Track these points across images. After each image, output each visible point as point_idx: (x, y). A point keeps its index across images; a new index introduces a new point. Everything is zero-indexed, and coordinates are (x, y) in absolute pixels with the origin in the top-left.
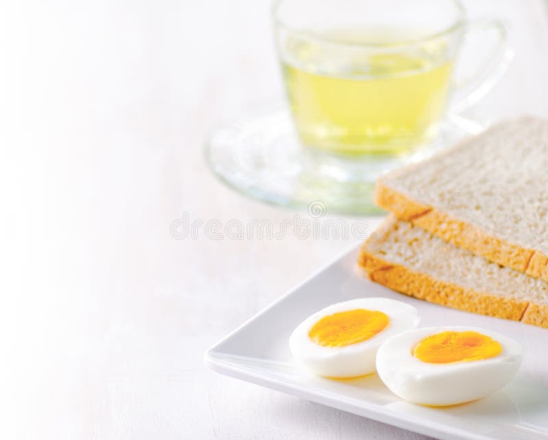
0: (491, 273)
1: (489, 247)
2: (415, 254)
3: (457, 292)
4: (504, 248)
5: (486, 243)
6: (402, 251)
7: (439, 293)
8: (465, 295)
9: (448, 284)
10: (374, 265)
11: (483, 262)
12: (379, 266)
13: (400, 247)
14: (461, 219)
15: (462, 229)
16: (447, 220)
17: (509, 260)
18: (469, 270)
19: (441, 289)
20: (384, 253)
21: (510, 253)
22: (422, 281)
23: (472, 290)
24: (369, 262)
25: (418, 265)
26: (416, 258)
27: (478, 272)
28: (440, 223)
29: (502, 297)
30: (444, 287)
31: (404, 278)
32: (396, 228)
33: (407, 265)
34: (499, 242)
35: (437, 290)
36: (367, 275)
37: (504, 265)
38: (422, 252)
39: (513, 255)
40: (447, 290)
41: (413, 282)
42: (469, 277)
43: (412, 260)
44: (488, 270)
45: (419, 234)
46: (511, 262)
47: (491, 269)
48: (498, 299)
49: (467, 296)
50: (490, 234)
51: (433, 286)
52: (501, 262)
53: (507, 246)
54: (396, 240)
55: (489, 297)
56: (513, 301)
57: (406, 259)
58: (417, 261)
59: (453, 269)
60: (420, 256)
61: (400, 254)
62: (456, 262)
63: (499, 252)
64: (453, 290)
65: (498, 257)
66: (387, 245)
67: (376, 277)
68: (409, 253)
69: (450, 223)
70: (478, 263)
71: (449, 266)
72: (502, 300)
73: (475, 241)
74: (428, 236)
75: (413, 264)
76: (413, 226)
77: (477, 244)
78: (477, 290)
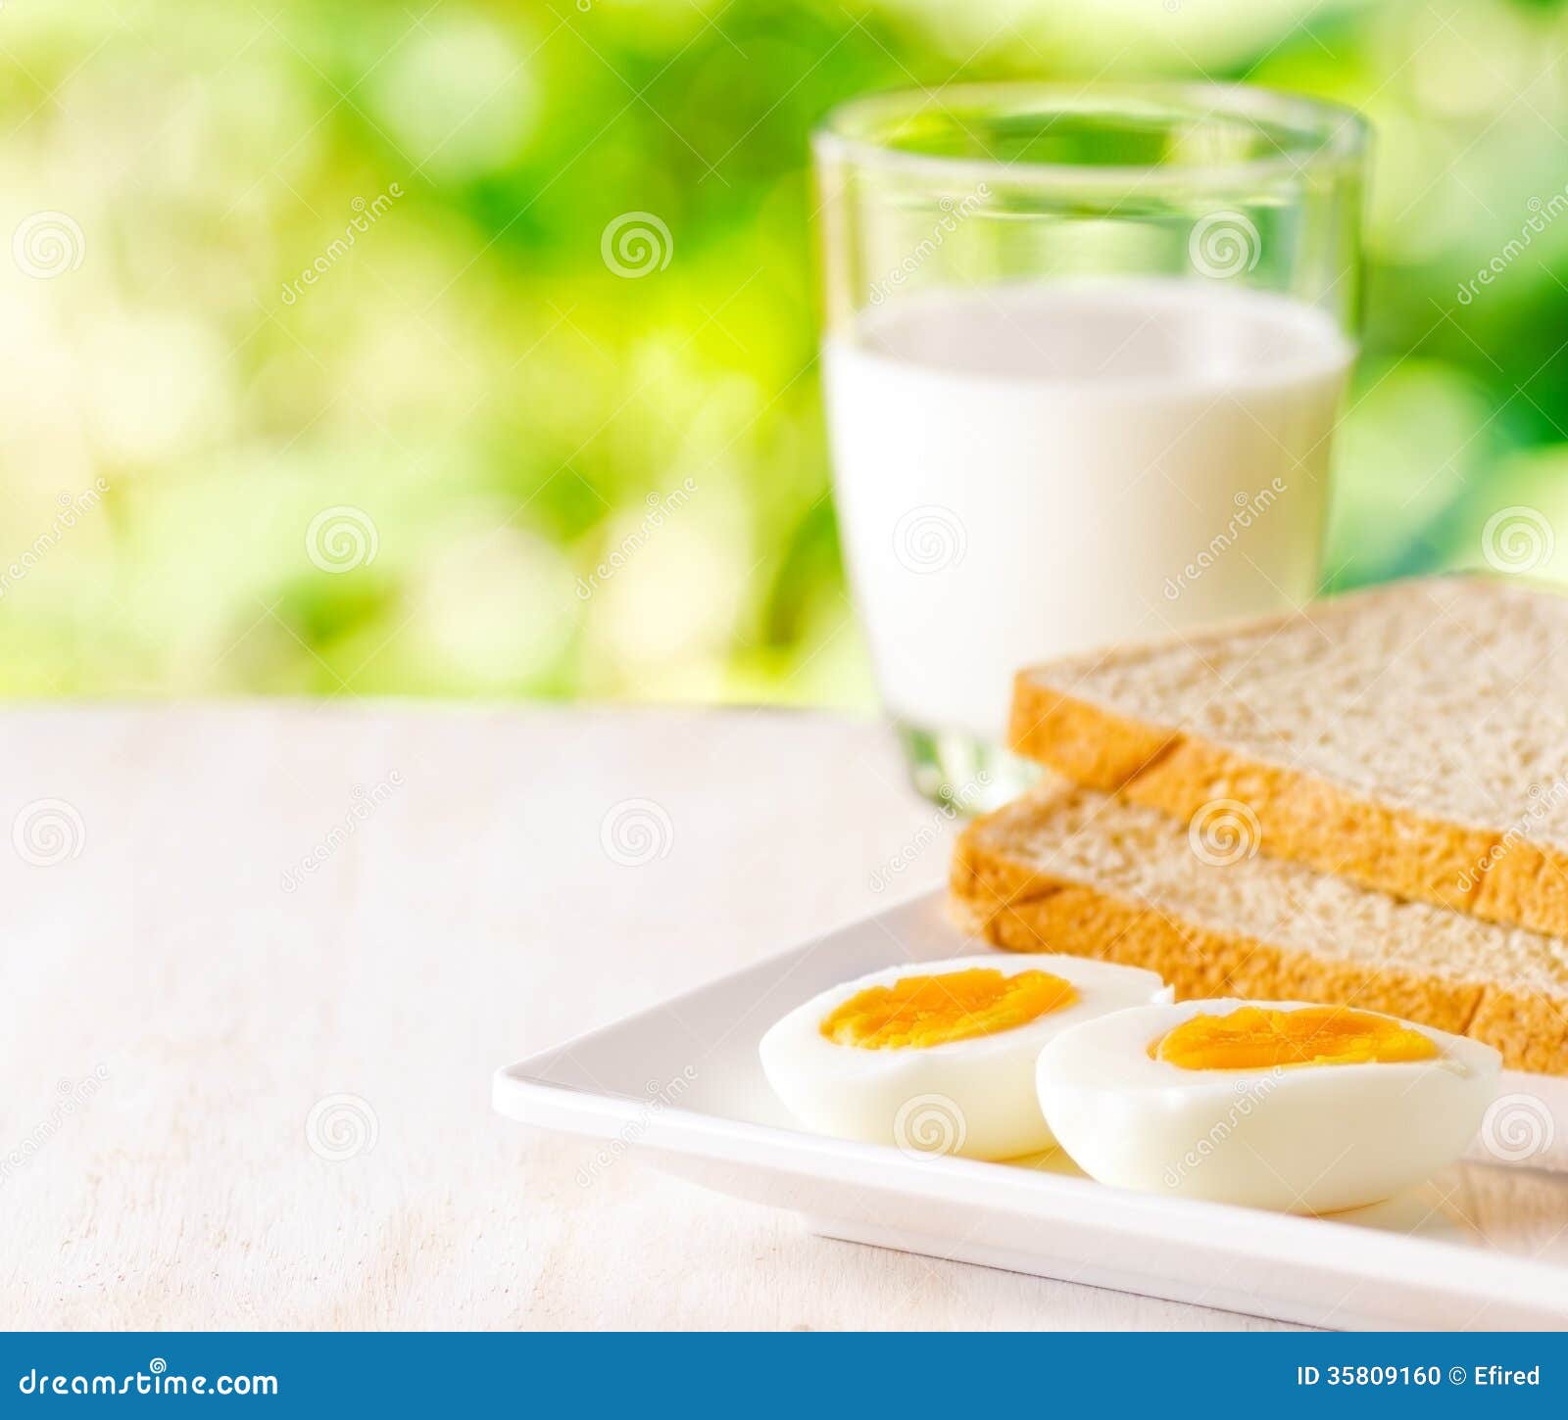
0: (1368, 916)
1: (1360, 838)
2: (1129, 863)
3: (1259, 965)
4: (1405, 835)
5: (1350, 826)
6: (1092, 854)
7: (1202, 970)
8: (1283, 973)
9: (1230, 938)
10: (1002, 889)
11: (1346, 890)
12: (1017, 892)
13: (1085, 845)
14: (1272, 763)
15: (1274, 795)
16: (1230, 767)
17: (1421, 875)
18: (1298, 909)
19: (1208, 958)
20: (1033, 855)
21: (1424, 850)
22: (1152, 932)
23: (1305, 955)
24: (985, 879)
25: (1140, 890)
26: (1132, 875)
27: (1325, 912)
28: (1209, 782)
29: (1400, 975)
30: (1221, 949)
31: (1094, 926)
32: (1074, 803)
33: (1103, 887)
34: (1388, 816)
35: (1196, 961)
36: (978, 924)
37: (1409, 894)
38: (1153, 861)
39: (1434, 855)
40: (1229, 959)
41: (1122, 938)
42: (1299, 923)
43: (1121, 878)
44: (1360, 908)
45: (1145, 821)
46: (1429, 881)
47: (1370, 906)
48: (1386, 980)
49: (1291, 973)
50: (1362, 796)
51: (1184, 947)
52: (1397, 885)
53: (1411, 827)
54: (1073, 828)
55: (1358, 977)
56: (1433, 985)
57: (1102, 874)
58: (1138, 880)
59: (1249, 903)
60: (1148, 871)
61: (1082, 861)
62: (1256, 886)
63: (1392, 852)
64: (1245, 959)
65: (1388, 872)
66: (1043, 836)
67: (1006, 931)
68: (1113, 860)
69: (1239, 776)
70: (1328, 890)
71: (1237, 898)
72: (1398, 983)
73: (1314, 824)
74: (1174, 825)
75: (1124, 886)
76: (1125, 803)
77: (1323, 832)
78: (1322, 956)
